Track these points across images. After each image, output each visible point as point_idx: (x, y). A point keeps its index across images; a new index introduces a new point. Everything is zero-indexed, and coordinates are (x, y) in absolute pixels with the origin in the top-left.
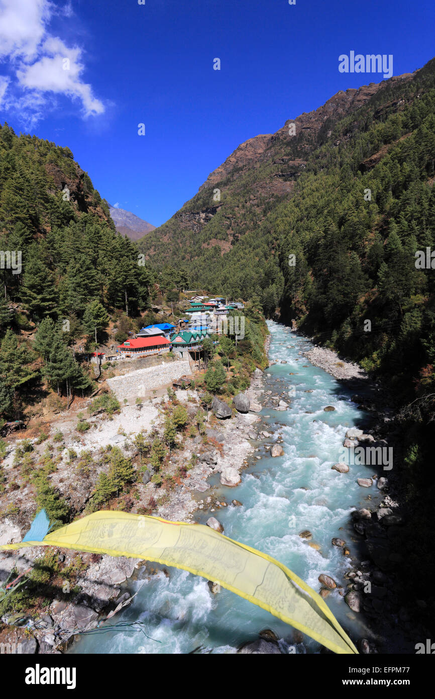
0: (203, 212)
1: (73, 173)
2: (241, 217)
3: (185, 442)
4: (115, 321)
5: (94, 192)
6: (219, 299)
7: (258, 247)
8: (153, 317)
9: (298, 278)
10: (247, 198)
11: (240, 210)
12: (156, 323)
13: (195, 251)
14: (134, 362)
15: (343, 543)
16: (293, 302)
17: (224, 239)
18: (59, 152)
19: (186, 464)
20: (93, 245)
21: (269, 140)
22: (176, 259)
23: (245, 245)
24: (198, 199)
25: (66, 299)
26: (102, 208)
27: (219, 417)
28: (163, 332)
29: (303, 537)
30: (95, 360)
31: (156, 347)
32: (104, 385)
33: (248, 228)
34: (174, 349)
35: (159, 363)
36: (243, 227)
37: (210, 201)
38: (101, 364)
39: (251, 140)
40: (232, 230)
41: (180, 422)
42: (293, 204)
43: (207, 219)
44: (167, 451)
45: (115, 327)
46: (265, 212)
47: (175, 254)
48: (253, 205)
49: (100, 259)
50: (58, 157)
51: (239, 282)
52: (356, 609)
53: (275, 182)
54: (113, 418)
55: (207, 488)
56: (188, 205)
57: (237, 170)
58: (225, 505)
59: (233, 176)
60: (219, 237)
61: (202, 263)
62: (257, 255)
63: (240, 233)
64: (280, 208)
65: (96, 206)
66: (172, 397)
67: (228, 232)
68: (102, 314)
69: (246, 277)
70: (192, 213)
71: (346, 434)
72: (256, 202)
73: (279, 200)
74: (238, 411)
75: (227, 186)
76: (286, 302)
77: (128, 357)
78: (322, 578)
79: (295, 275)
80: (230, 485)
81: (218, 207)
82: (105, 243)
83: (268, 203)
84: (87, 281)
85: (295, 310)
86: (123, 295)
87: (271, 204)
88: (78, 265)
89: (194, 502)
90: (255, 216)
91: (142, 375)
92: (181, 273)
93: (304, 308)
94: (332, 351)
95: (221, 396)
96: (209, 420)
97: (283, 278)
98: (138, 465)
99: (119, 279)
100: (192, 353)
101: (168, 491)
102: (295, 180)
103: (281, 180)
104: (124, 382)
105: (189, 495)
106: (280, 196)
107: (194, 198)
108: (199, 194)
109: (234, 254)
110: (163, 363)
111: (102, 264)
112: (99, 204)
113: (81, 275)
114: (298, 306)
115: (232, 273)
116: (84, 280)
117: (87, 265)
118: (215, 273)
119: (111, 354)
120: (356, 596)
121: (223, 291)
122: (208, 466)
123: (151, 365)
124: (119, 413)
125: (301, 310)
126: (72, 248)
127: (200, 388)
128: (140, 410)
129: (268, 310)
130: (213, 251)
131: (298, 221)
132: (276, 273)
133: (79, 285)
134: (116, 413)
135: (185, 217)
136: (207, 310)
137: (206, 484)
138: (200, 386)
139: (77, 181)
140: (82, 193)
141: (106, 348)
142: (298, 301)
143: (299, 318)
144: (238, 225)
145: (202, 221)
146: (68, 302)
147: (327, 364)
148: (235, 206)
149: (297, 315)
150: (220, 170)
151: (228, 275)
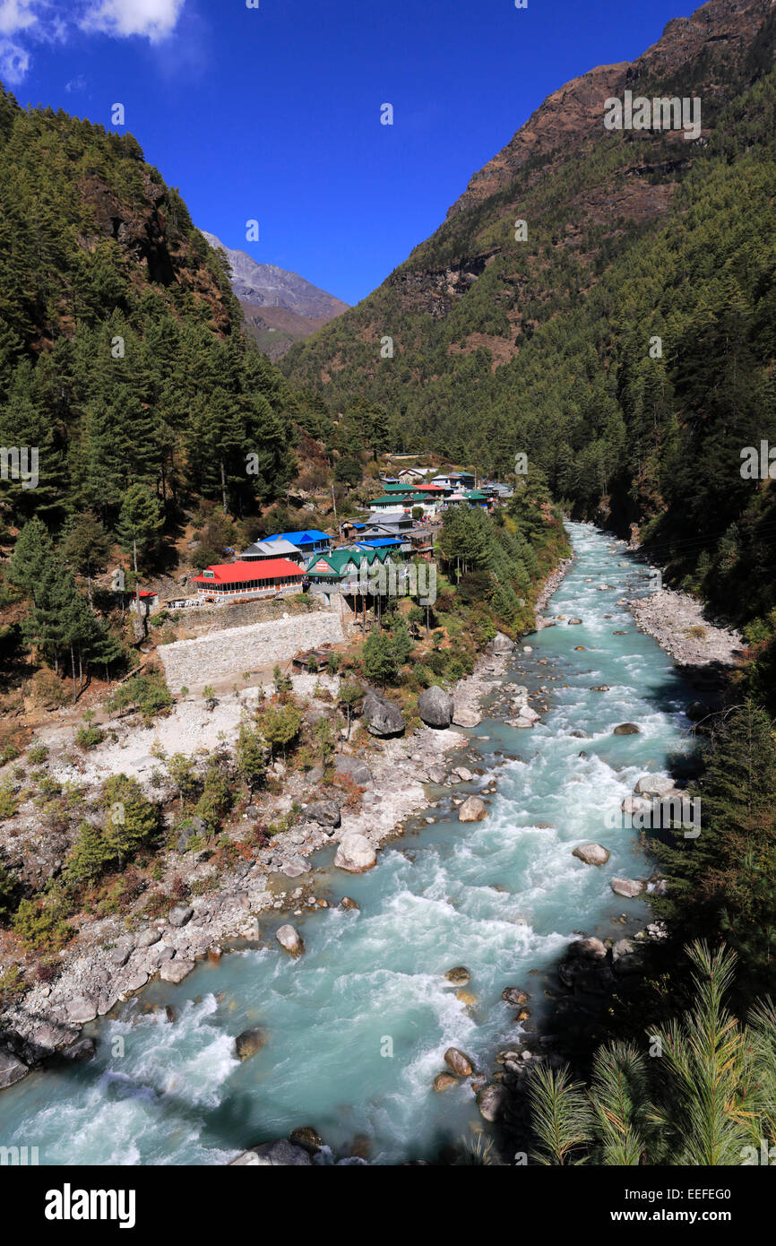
0: (454, 269)
1: (137, 196)
2: (542, 280)
3: (289, 779)
4: (199, 525)
5: (192, 234)
6: (457, 475)
7: (576, 350)
8: (285, 516)
9: (649, 426)
10: (558, 233)
11: (540, 263)
12: (289, 529)
13: (432, 361)
14: (220, 613)
15: (522, 997)
16: (635, 483)
17: (500, 334)
18: (108, 146)
19: (276, 822)
20: (158, 361)
21: (620, 79)
22: (388, 381)
23: (548, 347)
24: (444, 239)
25: (83, 480)
26: (210, 271)
27: (376, 732)
28: (297, 550)
29: (450, 980)
30: (137, 607)
31: (270, 582)
32: (153, 658)
33: (556, 305)
34: (313, 586)
35: (276, 615)
36: (544, 303)
37: (471, 242)
38: (148, 615)
39: (576, 83)
40: (520, 310)
41: (279, 739)
42: (666, 242)
43: (462, 286)
44: (244, 793)
45: (196, 538)
46: (599, 266)
47: (389, 370)
48: (572, 249)
49: (166, 393)
50: (108, 158)
51: (525, 435)
52: (488, 1115)
53: (626, 189)
54: (155, 723)
55: (302, 870)
56: (420, 254)
57: (537, 161)
58: (325, 905)
59: (526, 178)
60: (488, 330)
61: (446, 390)
62: (572, 369)
63: (538, 318)
64: (635, 253)
65: (196, 265)
66: (285, 686)
67: (510, 315)
68: (146, 512)
69: (541, 422)
70: (428, 272)
71: (638, 785)
72: (578, 239)
73: (636, 231)
74: (426, 723)
75: (511, 202)
76: (621, 481)
77: (210, 601)
78: (450, 1054)
79: (644, 420)
80: (349, 868)
81: (487, 257)
82: (183, 356)
83: (608, 242)
84: (130, 443)
85: (639, 501)
86: (217, 468)
87: (615, 243)
88: (110, 410)
89: (268, 895)
90: (575, 275)
91: (232, 640)
92: (374, 417)
93: (659, 498)
94: (694, 598)
95: (396, 691)
96: (351, 738)
97: (622, 425)
98: (177, 815)
99: (206, 437)
100: (349, 598)
101: (220, 868)
102: (679, 181)
103: (642, 182)
104: (192, 652)
105: (264, 881)
106: (637, 222)
107: (436, 235)
108: (446, 226)
109: (521, 368)
110: (285, 615)
111: (168, 405)
112: (203, 261)
113: (117, 429)
114: (646, 492)
115: (512, 415)
116: (124, 441)
117: (132, 409)
118: (474, 414)
119: (182, 594)
120: (497, 1094)
121: (489, 456)
122: (321, 829)
123: (258, 619)
124: (168, 714)
125: (652, 503)
126: (106, 372)
127: (348, 672)
128: (212, 709)
129: (584, 500)
130: (474, 361)
131: (668, 285)
132: (608, 413)
133: (109, 450)
134: (162, 714)
135: (412, 283)
136: (419, 502)
137: (303, 863)
138: (349, 667)
139: (148, 213)
140: (161, 239)
141: (170, 582)
142: (646, 481)
143: (647, 520)
144: (533, 299)
145: (451, 290)
146: (88, 487)
147: (669, 630)
148: (529, 254)
149: (642, 513)
150: (497, 164)
151: (502, 418)
